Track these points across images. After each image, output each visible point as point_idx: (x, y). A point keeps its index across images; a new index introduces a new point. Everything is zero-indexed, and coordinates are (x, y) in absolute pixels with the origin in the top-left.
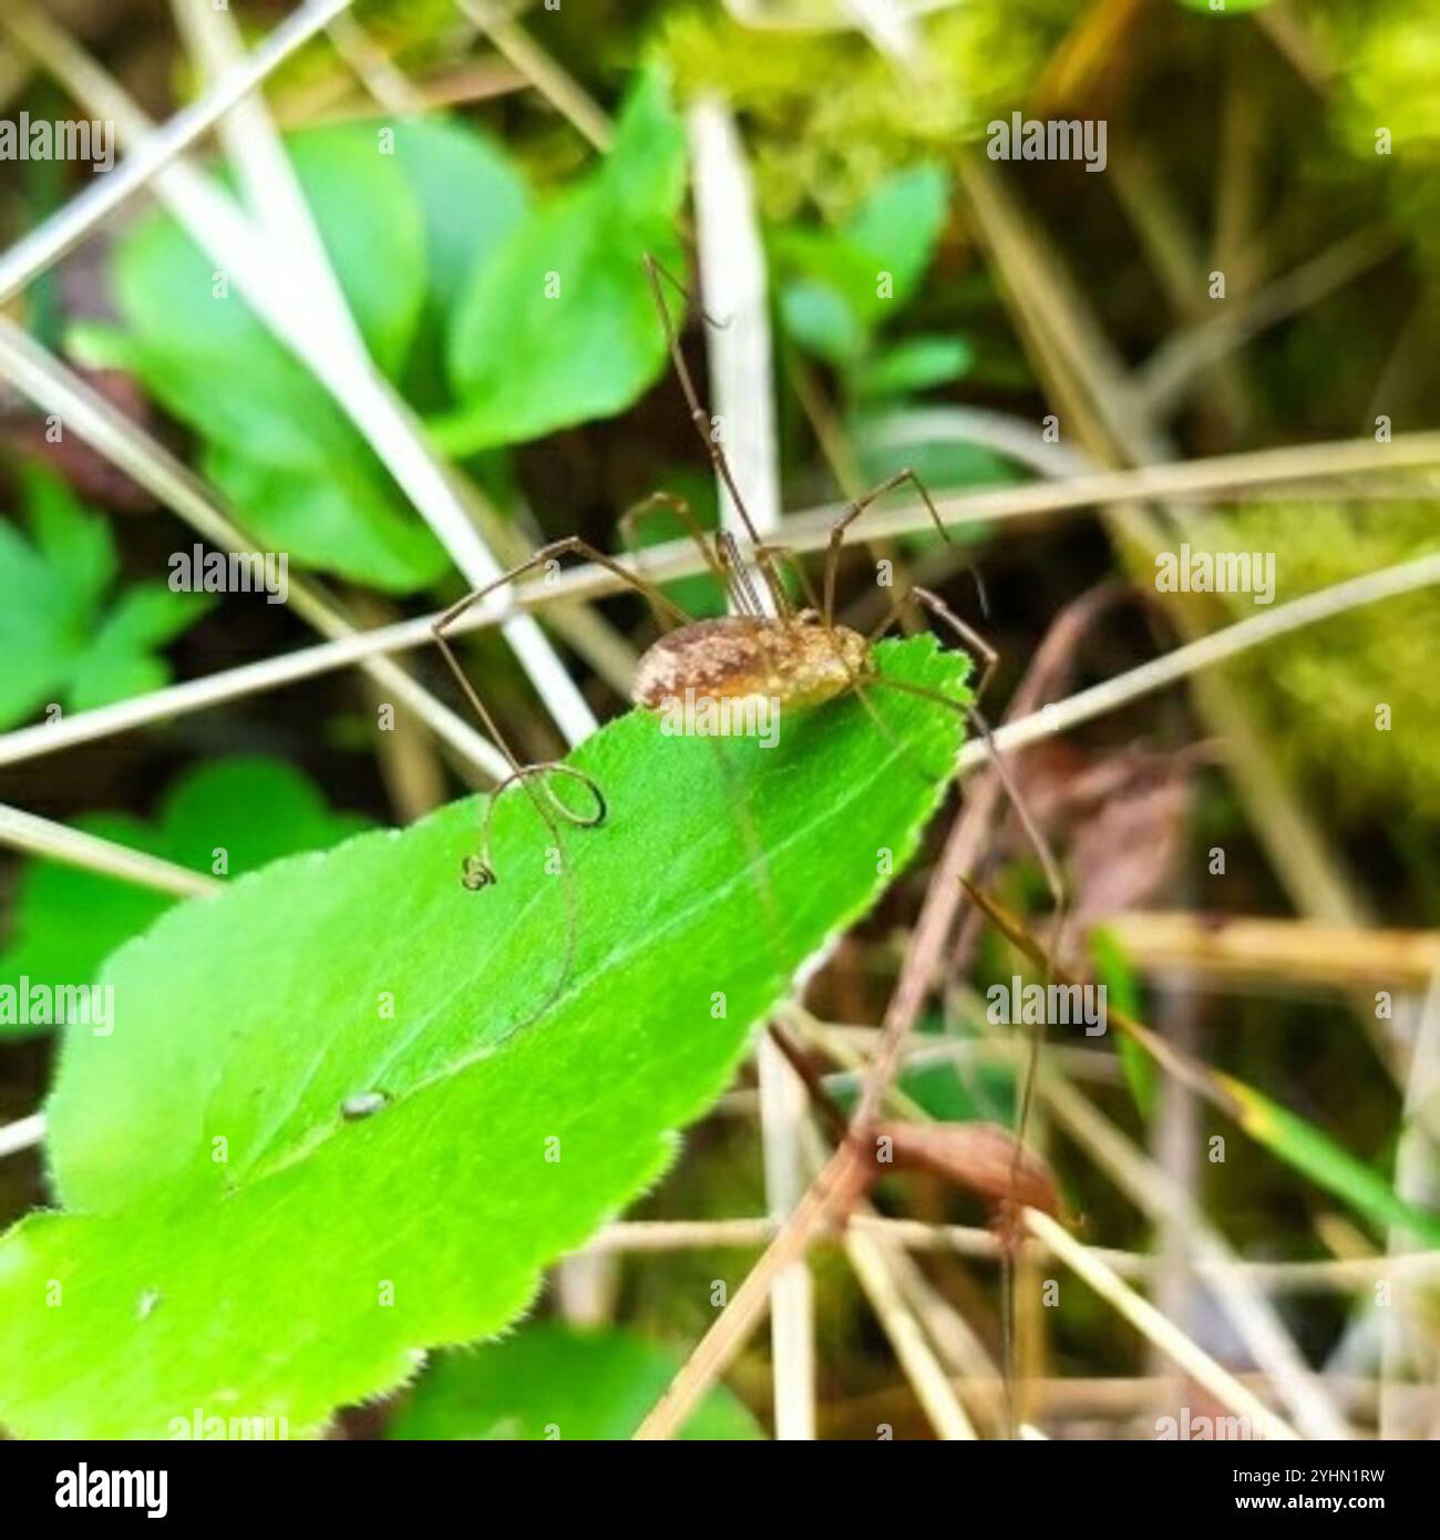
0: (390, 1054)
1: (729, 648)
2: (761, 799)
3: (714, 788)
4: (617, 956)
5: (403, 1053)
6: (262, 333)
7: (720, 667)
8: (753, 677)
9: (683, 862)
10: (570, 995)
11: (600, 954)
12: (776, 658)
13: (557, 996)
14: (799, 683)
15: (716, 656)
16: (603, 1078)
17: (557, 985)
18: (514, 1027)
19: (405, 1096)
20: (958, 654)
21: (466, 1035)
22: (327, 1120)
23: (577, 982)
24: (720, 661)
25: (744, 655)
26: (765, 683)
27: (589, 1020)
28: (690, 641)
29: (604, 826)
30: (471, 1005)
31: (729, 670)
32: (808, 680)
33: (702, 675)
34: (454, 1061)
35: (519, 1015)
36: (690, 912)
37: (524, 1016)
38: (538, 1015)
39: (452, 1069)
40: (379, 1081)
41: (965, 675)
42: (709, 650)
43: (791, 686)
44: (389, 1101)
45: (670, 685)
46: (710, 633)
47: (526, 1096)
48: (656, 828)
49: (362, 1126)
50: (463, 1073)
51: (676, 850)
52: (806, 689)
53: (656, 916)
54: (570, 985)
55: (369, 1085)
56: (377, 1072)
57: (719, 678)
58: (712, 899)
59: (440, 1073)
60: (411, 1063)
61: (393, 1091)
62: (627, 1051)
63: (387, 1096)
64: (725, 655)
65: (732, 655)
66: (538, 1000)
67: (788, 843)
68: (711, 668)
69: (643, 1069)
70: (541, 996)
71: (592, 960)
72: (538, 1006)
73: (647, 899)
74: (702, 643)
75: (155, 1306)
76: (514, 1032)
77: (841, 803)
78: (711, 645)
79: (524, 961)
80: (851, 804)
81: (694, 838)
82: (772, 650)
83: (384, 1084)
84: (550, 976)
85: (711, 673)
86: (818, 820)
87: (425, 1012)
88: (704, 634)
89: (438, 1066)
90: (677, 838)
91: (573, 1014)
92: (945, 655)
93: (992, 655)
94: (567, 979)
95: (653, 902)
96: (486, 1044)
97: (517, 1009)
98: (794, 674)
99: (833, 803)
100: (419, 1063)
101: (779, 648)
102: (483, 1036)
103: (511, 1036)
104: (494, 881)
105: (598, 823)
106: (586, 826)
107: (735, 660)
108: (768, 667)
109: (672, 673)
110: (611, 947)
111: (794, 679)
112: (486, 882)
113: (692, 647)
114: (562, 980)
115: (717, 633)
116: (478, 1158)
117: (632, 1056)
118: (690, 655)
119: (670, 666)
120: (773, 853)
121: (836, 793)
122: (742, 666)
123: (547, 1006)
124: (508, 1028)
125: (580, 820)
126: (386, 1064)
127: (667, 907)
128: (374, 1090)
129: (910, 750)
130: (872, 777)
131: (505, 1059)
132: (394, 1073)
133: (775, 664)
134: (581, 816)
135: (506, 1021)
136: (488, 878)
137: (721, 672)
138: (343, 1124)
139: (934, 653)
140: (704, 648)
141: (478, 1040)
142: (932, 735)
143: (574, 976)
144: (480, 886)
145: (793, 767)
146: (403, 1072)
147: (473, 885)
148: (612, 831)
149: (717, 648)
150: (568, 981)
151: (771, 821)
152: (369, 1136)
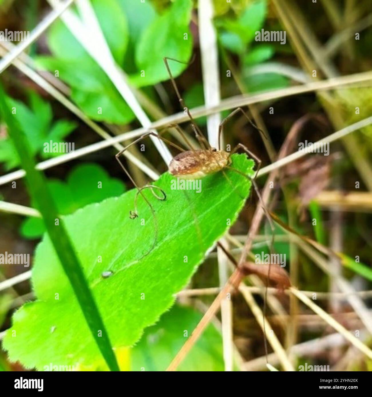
0: (114, 260)
1: (192, 159)
2: (203, 197)
3: (192, 192)
4: (167, 238)
5: (116, 261)
6: (87, 54)
7: (190, 165)
8: (198, 167)
9: (184, 213)
10: (156, 248)
11: (164, 237)
12: (205, 161)
13: (153, 248)
14: (211, 168)
15: (189, 162)
16: (162, 275)
17: (153, 245)
18: (143, 256)
19: (117, 272)
20: (252, 160)
21: (131, 257)
22: (99, 277)
23: (158, 244)
24: (190, 163)
25: (196, 162)
26: (202, 168)
27: (160, 256)
28: (182, 158)
29: (166, 200)
30: (133, 248)
31: (192, 165)
32: (213, 167)
33: (185, 167)
34: (128, 264)
35: (144, 252)
36: (185, 227)
37: (145, 253)
38: (149, 253)
39: (128, 266)
40: (111, 268)
41: (253, 167)
42: (187, 161)
43: (209, 169)
44: (113, 273)
45: (177, 170)
46: (187, 156)
47: (143, 278)
48: (178, 202)
49: (106, 280)
50: (130, 268)
51: (183, 208)
52: (213, 169)
53: (177, 228)
54: (156, 245)
55: (108, 269)
56: (110, 265)
57: (190, 168)
58: (190, 224)
59: (125, 267)
60: (118, 263)
61: (114, 271)
62: (167, 268)
63: (112, 272)
64: (191, 162)
65: (193, 162)
66: (148, 248)
67: (209, 210)
68: (187, 165)
69: (171, 273)
70: (149, 248)
71: (162, 239)
72: (149, 250)
73: (175, 222)
74: (185, 158)
75: (55, 329)
76: (143, 257)
77: (222, 200)
78: (187, 159)
79: (146, 237)
80: (224, 200)
81: (187, 206)
82: (204, 159)
83: (112, 269)
84: (152, 242)
85: (187, 167)
86: (217, 204)
87: (122, 249)
88: (186, 156)
89: (125, 265)
90: (183, 205)
91: (156, 254)
92: (248, 160)
93: (259, 161)
94: (155, 244)
95: (177, 224)
96: (136, 260)
97: (143, 251)
98: (210, 165)
99: (220, 200)
100: (120, 264)
101: (205, 159)
102: (135, 257)
103: (142, 258)
104: (138, 217)
105: (165, 200)
106: (161, 200)
107: (194, 163)
108: (202, 164)
109: (178, 167)
110: (166, 235)
111: (210, 166)
112: (135, 217)
113: (182, 160)
114: (154, 244)
115: (189, 156)
116: (131, 294)
117: (168, 269)
118: (182, 162)
119: (177, 165)
120: (205, 213)
121: (221, 197)
122: (196, 164)
123: (151, 251)
124: (141, 256)
125: (160, 198)
126: (112, 263)
127: (180, 225)
128: (110, 271)
129: (238, 188)
130: (230, 194)
131: (140, 265)
132: (114, 266)
133: (204, 163)
134: (161, 197)
135: (141, 254)
136: (136, 216)
137: (190, 166)
138: (102, 279)
139: (246, 159)
140: (185, 160)
141: (134, 258)
142: (244, 184)
143: (157, 243)
144: (134, 218)
145: (211, 188)
146: (116, 266)
147: (133, 218)
148: (168, 202)
149: (189, 160)
150: (156, 244)
151: (205, 203)
152: (107, 284)
